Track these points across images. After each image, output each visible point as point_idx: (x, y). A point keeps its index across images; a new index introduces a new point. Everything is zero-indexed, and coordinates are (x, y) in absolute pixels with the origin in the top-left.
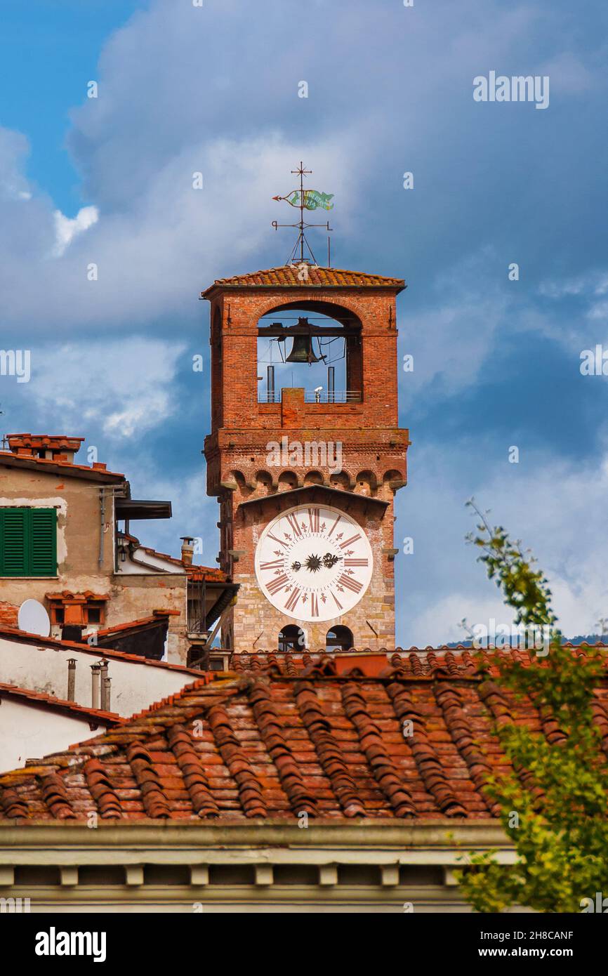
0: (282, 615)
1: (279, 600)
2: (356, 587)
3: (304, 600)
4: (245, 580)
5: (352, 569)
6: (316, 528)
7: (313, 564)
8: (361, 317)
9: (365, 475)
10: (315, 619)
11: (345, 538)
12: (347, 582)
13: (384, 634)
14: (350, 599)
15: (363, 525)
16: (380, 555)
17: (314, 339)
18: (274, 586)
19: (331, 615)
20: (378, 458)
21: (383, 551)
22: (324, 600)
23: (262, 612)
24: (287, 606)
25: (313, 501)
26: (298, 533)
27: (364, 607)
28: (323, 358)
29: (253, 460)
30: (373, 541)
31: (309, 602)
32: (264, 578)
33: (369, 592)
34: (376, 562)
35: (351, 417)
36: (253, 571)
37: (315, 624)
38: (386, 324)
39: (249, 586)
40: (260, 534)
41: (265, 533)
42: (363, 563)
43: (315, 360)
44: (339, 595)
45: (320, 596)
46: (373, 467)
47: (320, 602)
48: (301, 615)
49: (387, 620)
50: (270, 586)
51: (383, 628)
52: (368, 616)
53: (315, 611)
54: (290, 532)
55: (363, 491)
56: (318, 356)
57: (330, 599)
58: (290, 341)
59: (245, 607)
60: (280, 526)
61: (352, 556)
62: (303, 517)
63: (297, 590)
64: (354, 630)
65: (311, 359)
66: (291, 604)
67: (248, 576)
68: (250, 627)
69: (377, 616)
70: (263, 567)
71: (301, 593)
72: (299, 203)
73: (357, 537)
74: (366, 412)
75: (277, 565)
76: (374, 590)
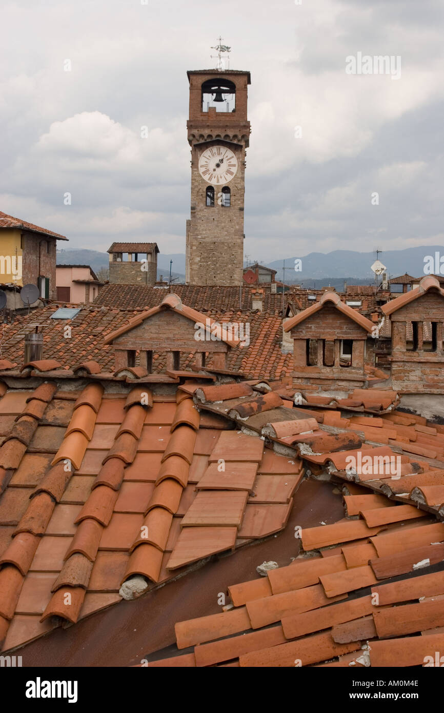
0: (207, 183)
1: (206, 178)
2: (232, 173)
3: (215, 177)
4: (195, 171)
5: (231, 167)
6: (219, 154)
7: (218, 166)
8: (235, 84)
9: (235, 136)
10: (218, 184)
11: (228, 158)
12: (229, 172)
13: (240, 189)
14: (230, 178)
15: (235, 153)
16: (240, 163)
17: (223, 95)
18: (204, 173)
19: (223, 183)
20: (240, 131)
21: (241, 162)
22: (221, 178)
23: (200, 182)
24: (209, 180)
25: (218, 145)
26: (213, 155)
27: (234, 180)
28: (225, 100)
29: (198, 131)
30: (238, 158)
31: (216, 178)
32: (201, 170)
33: (236, 175)
34: (238, 166)
35: (231, 117)
36: (198, 168)
37: (218, 186)
38: (244, 86)
39: (196, 173)
40: (200, 155)
41: (202, 155)
42: (234, 165)
43: (223, 101)
44: (226, 176)
45: (219, 176)
46: (238, 133)
47: (220, 179)
48: (213, 183)
49: (242, 184)
50: (203, 173)
51: (240, 187)
52: (235, 183)
53: (218, 181)
54: (211, 155)
55: (235, 142)
56: (224, 99)
57: (223, 178)
58: (215, 95)
59: (195, 180)
60: (207, 153)
61: (231, 163)
62: (215, 149)
63: (212, 174)
64: (231, 188)
65: (221, 100)
66: (210, 179)
67: (196, 169)
68: (197, 186)
69: (238, 183)
70: (201, 167)
71: (214, 175)
72: (219, 49)
73: (233, 157)
74: (236, 115)
75: (206, 166)
76: (237, 175)
